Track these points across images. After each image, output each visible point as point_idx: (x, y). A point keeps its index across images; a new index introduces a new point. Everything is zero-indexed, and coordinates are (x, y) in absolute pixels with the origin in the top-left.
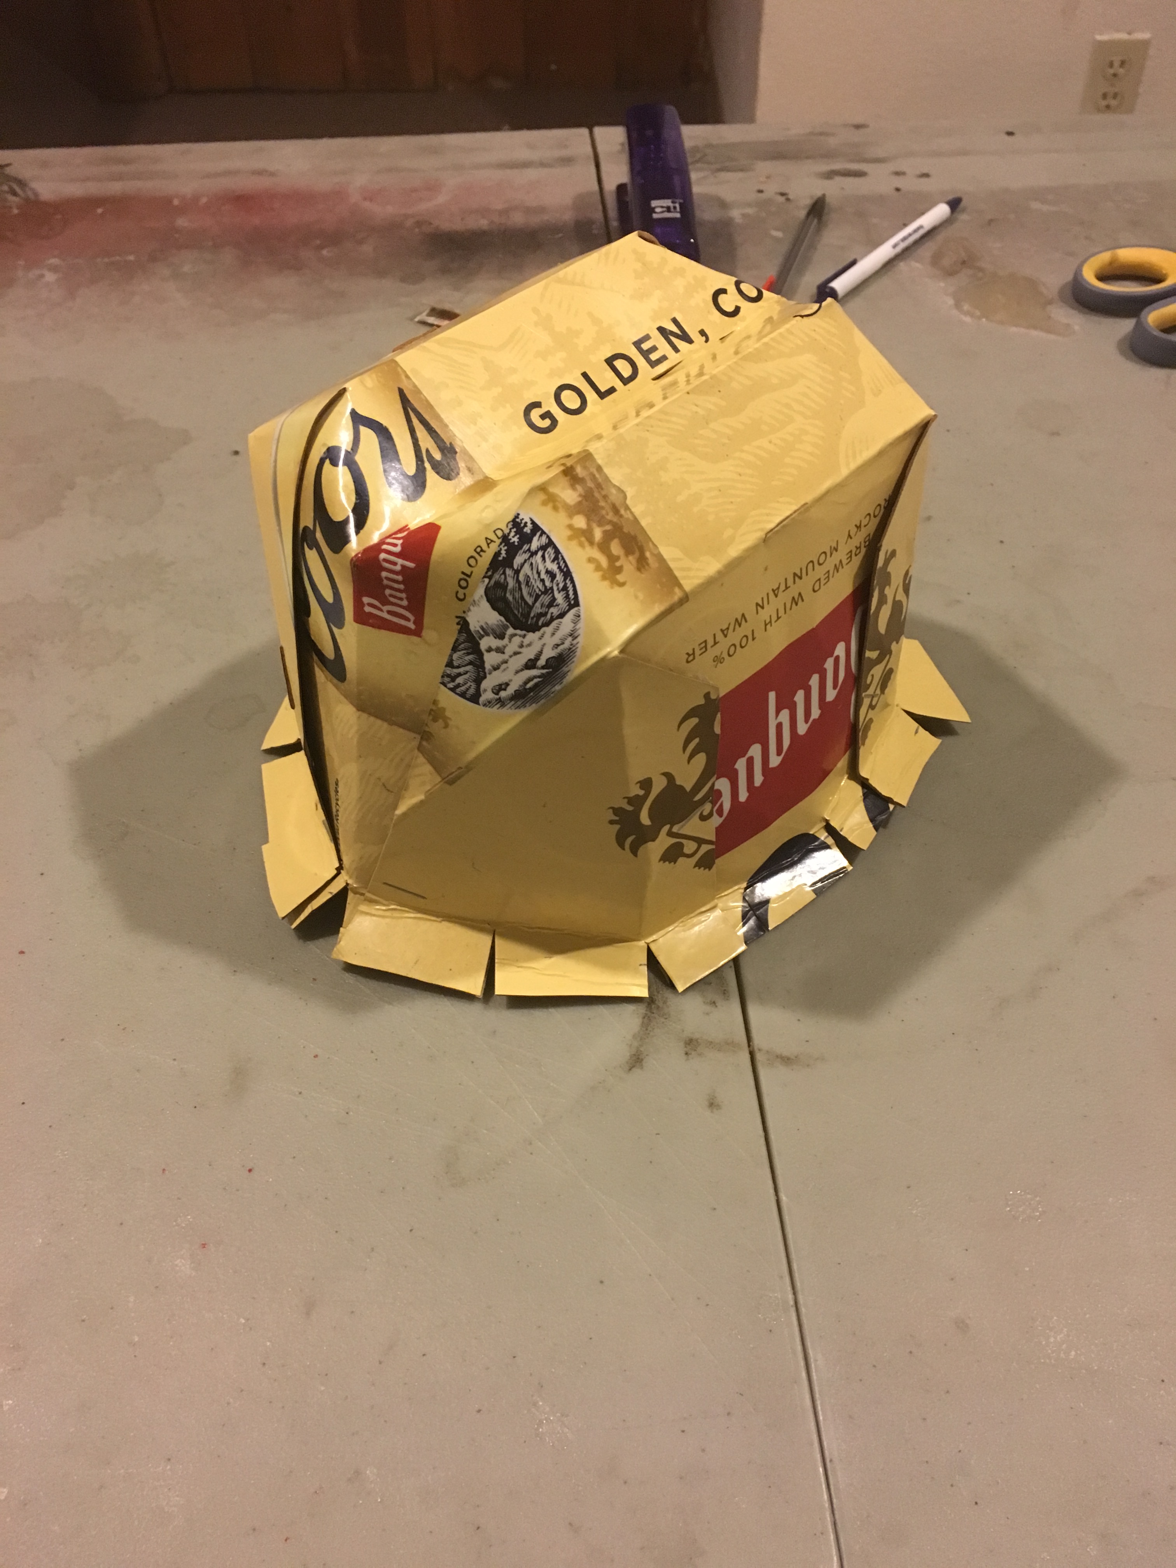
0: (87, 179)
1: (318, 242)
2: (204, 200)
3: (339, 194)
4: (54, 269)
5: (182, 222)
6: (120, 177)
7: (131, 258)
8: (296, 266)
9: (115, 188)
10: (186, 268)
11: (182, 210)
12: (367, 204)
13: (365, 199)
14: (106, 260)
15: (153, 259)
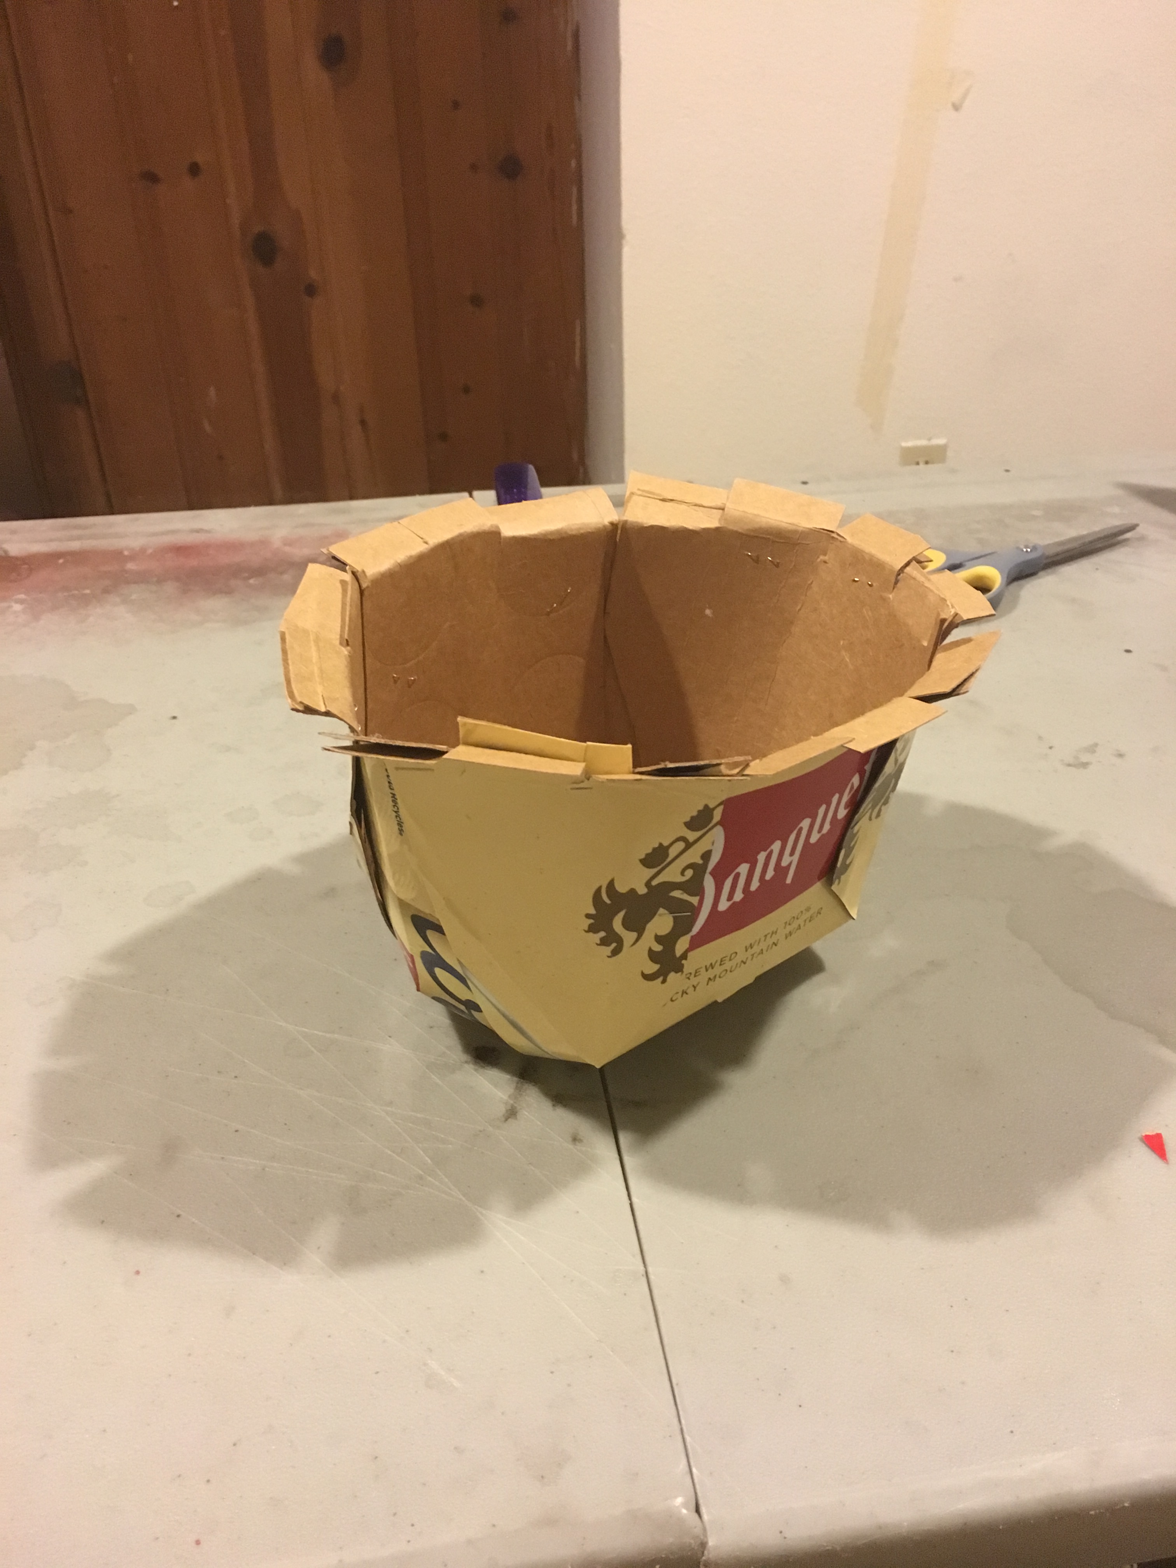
0: (51, 540)
1: (247, 575)
2: (150, 551)
3: (264, 543)
4: (21, 602)
5: (130, 566)
6: (79, 538)
7: (88, 591)
8: (228, 592)
9: (75, 545)
10: (134, 597)
11: (132, 558)
12: (287, 549)
13: (285, 545)
14: (65, 594)
15: (106, 591)
